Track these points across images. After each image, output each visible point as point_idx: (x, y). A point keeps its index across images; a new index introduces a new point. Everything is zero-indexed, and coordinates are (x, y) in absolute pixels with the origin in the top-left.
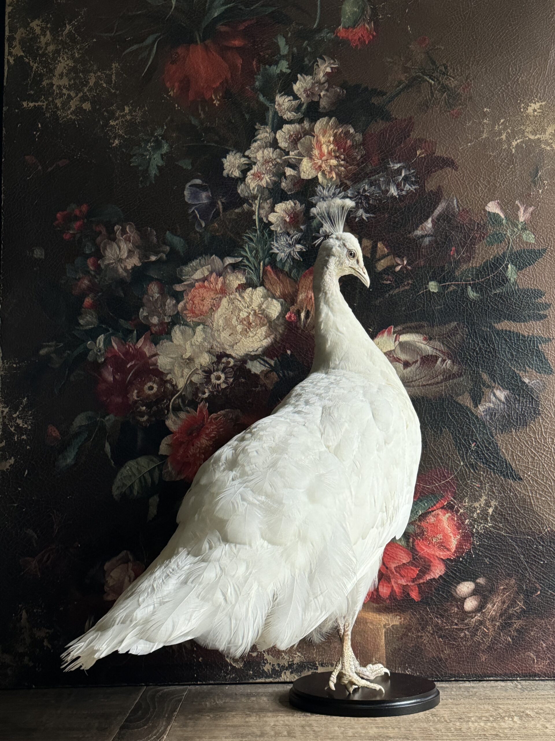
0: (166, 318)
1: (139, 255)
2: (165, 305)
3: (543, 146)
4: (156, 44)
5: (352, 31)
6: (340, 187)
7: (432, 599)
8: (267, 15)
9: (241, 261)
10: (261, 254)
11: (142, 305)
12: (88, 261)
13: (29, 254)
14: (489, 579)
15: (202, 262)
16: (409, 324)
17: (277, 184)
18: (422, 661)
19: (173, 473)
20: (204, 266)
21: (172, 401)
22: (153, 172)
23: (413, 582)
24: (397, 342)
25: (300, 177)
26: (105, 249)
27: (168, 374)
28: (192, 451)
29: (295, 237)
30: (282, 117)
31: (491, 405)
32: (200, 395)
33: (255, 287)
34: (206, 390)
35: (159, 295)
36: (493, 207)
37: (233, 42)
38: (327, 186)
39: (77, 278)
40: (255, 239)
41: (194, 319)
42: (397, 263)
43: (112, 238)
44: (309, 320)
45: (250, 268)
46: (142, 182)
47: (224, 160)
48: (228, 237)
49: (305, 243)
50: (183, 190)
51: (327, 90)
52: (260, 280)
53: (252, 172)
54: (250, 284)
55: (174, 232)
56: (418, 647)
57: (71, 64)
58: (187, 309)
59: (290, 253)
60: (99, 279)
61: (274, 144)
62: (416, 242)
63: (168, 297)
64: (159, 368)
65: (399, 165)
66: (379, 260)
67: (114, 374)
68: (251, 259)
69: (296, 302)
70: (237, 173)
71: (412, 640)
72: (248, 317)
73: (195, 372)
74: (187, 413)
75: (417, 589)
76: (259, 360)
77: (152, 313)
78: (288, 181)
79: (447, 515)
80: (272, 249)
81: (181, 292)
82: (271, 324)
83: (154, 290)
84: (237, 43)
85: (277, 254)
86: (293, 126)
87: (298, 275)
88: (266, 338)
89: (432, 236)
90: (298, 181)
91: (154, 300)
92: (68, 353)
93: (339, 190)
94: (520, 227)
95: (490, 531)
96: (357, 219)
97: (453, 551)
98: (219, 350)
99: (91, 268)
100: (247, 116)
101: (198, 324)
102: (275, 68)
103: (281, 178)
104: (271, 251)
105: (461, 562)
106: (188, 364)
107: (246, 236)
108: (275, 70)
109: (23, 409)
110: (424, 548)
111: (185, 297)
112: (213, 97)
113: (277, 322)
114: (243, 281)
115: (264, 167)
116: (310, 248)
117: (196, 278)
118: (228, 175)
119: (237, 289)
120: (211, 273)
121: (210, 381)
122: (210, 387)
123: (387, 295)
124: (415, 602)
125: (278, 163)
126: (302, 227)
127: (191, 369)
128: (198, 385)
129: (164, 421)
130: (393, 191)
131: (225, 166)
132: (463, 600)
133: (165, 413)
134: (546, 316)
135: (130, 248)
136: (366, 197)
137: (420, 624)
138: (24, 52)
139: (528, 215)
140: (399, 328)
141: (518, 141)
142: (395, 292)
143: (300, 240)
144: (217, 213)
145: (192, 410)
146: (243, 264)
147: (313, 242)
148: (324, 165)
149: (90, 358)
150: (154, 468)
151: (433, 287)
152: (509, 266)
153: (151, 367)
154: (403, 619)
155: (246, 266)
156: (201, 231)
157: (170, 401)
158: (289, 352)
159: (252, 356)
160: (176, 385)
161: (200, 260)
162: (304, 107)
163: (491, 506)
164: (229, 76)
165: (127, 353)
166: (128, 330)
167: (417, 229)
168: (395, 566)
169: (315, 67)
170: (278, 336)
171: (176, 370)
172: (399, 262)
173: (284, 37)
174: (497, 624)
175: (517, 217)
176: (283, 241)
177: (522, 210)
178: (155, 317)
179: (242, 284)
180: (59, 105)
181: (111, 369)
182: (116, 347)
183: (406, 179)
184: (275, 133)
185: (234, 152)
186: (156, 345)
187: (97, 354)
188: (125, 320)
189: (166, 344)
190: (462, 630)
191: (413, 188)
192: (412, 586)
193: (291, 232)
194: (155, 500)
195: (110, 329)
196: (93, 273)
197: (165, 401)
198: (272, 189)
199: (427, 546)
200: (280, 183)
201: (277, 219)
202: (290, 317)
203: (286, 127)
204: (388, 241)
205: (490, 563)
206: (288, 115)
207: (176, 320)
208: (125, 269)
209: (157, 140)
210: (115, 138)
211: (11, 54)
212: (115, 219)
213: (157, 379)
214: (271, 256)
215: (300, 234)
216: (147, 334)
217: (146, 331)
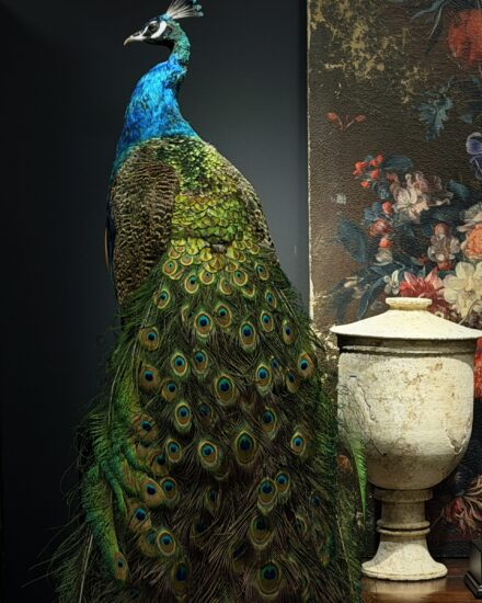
0: (450, 255)
1: (427, 200)
4: (441, 9)
11: (430, 245)
12: (383, 205)
13: (333, 200)
22: (439, 126)
26: (397, 195)
35: (444, 236)
39: (374, 220)
41: (475, 257)
43: (404, 185)
46: (429, 135)
50: (465, 141)
55: (457, 179)
57: (366, 28)
58: (468, 248)
60: (392, 222)
63: (453, 237)
64: (445, 299)
73: (475, 303)
77: (438, 251)
81: (463, 232)
91: (441, 239)
92: (368, 286)
99: (386, 212)
106: (470, 295)
111: (467, 238)
117: (477, 221)
127: (473, 300)
128: (479, 314)
135: (419, 194)
138: (325, 18)
149: (386, 290)
153: (439, 299)
160: (460, 314)
161: (480, 205)
165: (417, 286)
166: (418, 266)
171: (460, 300)
178: (442, 255)
180: (357, 66)
182: (408, 281)
186: (442, 279)
187: (392, 287)
188: (416, 257)
189: (450, 278)
195: (403, 265)
196: (387, 216)
207: (460, 257)
208: (415, 213)
209: (442, 97)
210: (405, 96)
211: (313, 20)
212: (406, 169)
213: (444, 309)
216: (435, 270)
217: (434, 267)
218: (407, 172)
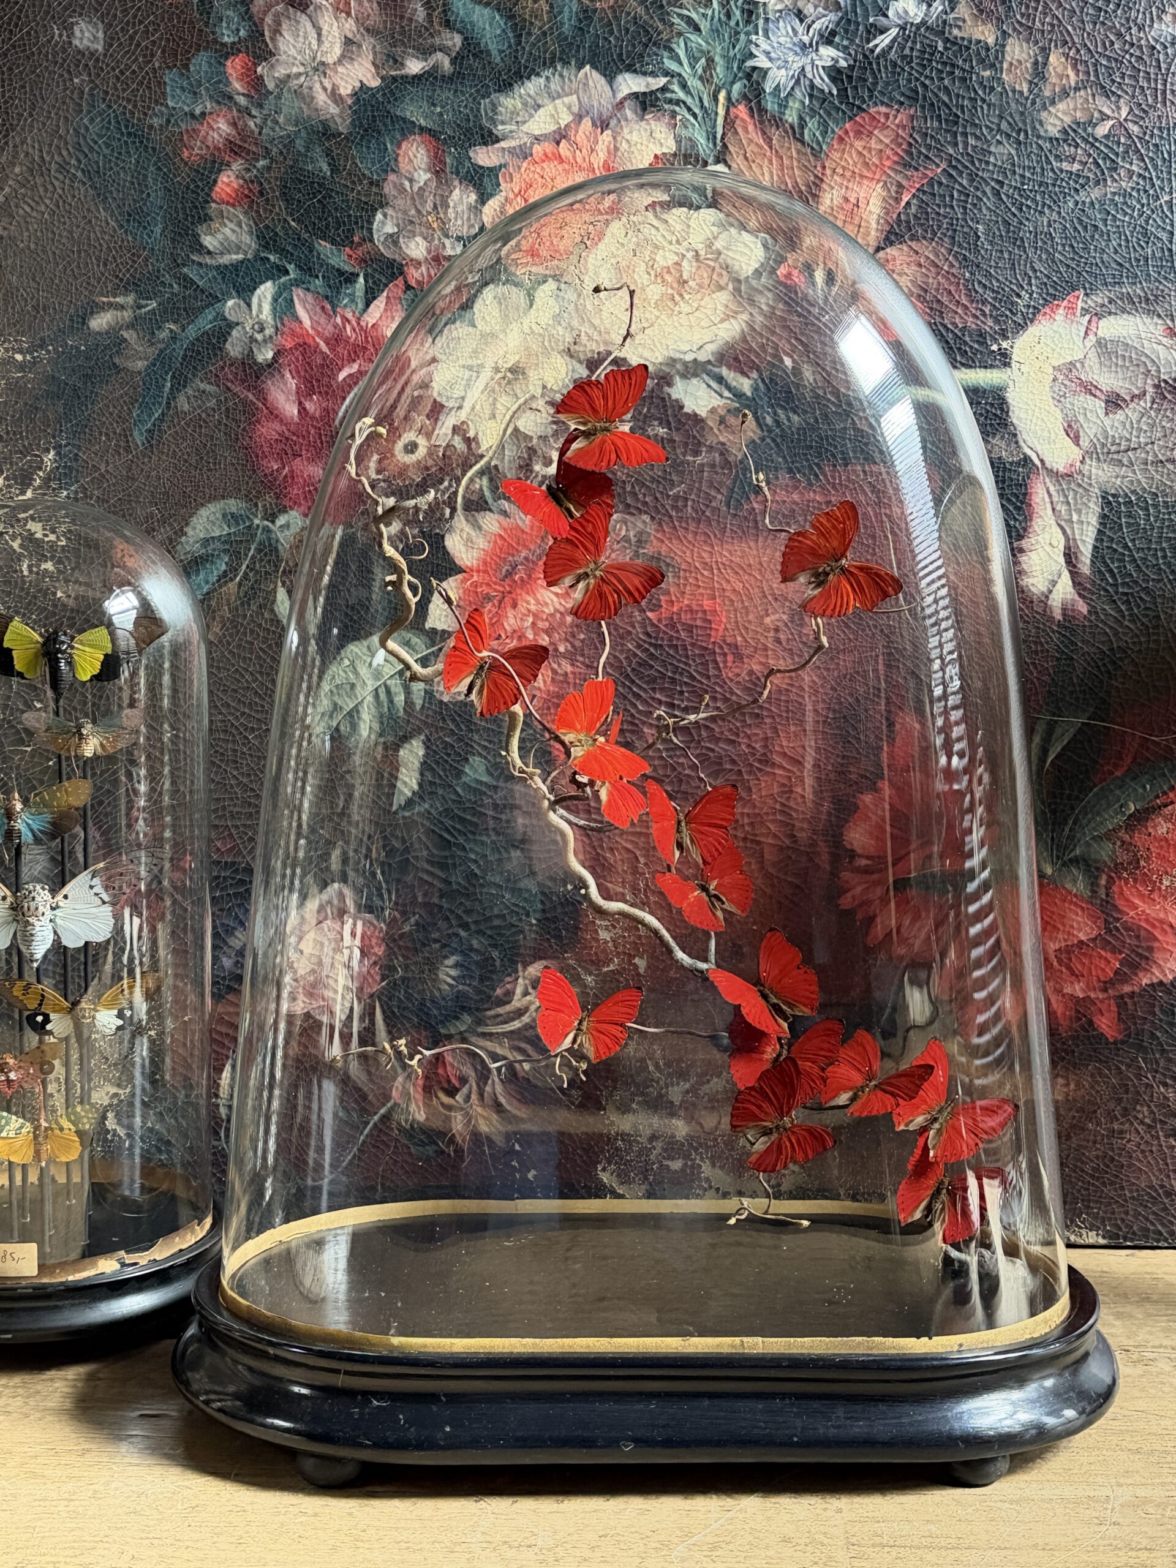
0: (447, 242)
1: (375, 53)
2: (446, 204)
7: (1153, 1036)
9: (664, 89)
10: (720, 70)
12: (229, 63)
13: (60, 36)
15: (553, 86)
16: (1127, 289)
18: (1120, 1196)
20: (559, 96)
21: (464, 482)
23: (1105, 990)
24: (1091, 341)
26: (277, 31)
27: (454, 409)
29: (817, 26)
32: (537, 468)
33: (700, 165)
35: (429, 175)
39: (198, 112)
40: (704, 25)
42: (1100, 112)
43: (300, 2)
45: (689, 109)
48: (628, 14)
49: (845, 43)
52: (715, 144)
54: (688, 157)
56: (1112, 1159)
59: (803, 70)
60: (258, 121)
63: (456, 183)
64: (434, 392)
66: (1053, 103)
67: (302, 396)
68: (694, 83)
71: (1095, 1142)
72: (678, 264)
73: (527, 406)
74: (502, 518)
75: (1114, 1008)
76: (705, 376)
77: (408, 227)
80: (752, 56)
81: (490, 169)
82: (742, 290)
83: (416, 158)
85: (764, 72)
87: (824, 133)
88: (726, 318)
91: (416, 188)
92: (171, 331)
98: (593, 347)
99: (237, 86)
101: (541, 280)
104: (750, 63)
106: (509, 382)
107: (679, 15)
109: (47, 481)
110: (1137, 901)
111: (503, 186)
113: (755, 283)
114: (669, 146)
116: (860, 57)
117: (537, 133)
119: (651, 169)
120: (579, 118)
123: (1071, 204)
124: (1107, 1043)
127: (518, 398)
128: (535, 441)
129: (443, 537)
133: (443, 514)
135: (350, 36)
137: (1119, 1101)
140: (1099, 298)
142: (1093, 195)
143: (833, 33)
146: (668, 95)
147: (868, 42)
149: (234, 347)
154: (1072, 1086)
155: (678, 102)
157: (458, 481)
158: (788, 362)
159: (687, 365)
160: (475, 439)
161: (547, 78)
165: (336, 340)
166: (341, 272)
168: (1057, 947)
170: (758, 318)
171: (478, 397)
172: (1108, 112)
176: (784, 34)
178: (419, 239)
179: (664, 154)
181: (292, 383)
182: (307, 322)
187: (252, 339)
188: (333, 242)
189: (455, 333)
192: (1102, 1001)
193: (809, 9)
194: (413, 753)
195: (291, 267)
196: (242, 101)
197: (446, 483)
199: (1148, 899)
204: (1078, 51)
208: (334, 96)
214: (749, 76)
215: (833, 17)
216: (396, 288)
217: (393, 277)
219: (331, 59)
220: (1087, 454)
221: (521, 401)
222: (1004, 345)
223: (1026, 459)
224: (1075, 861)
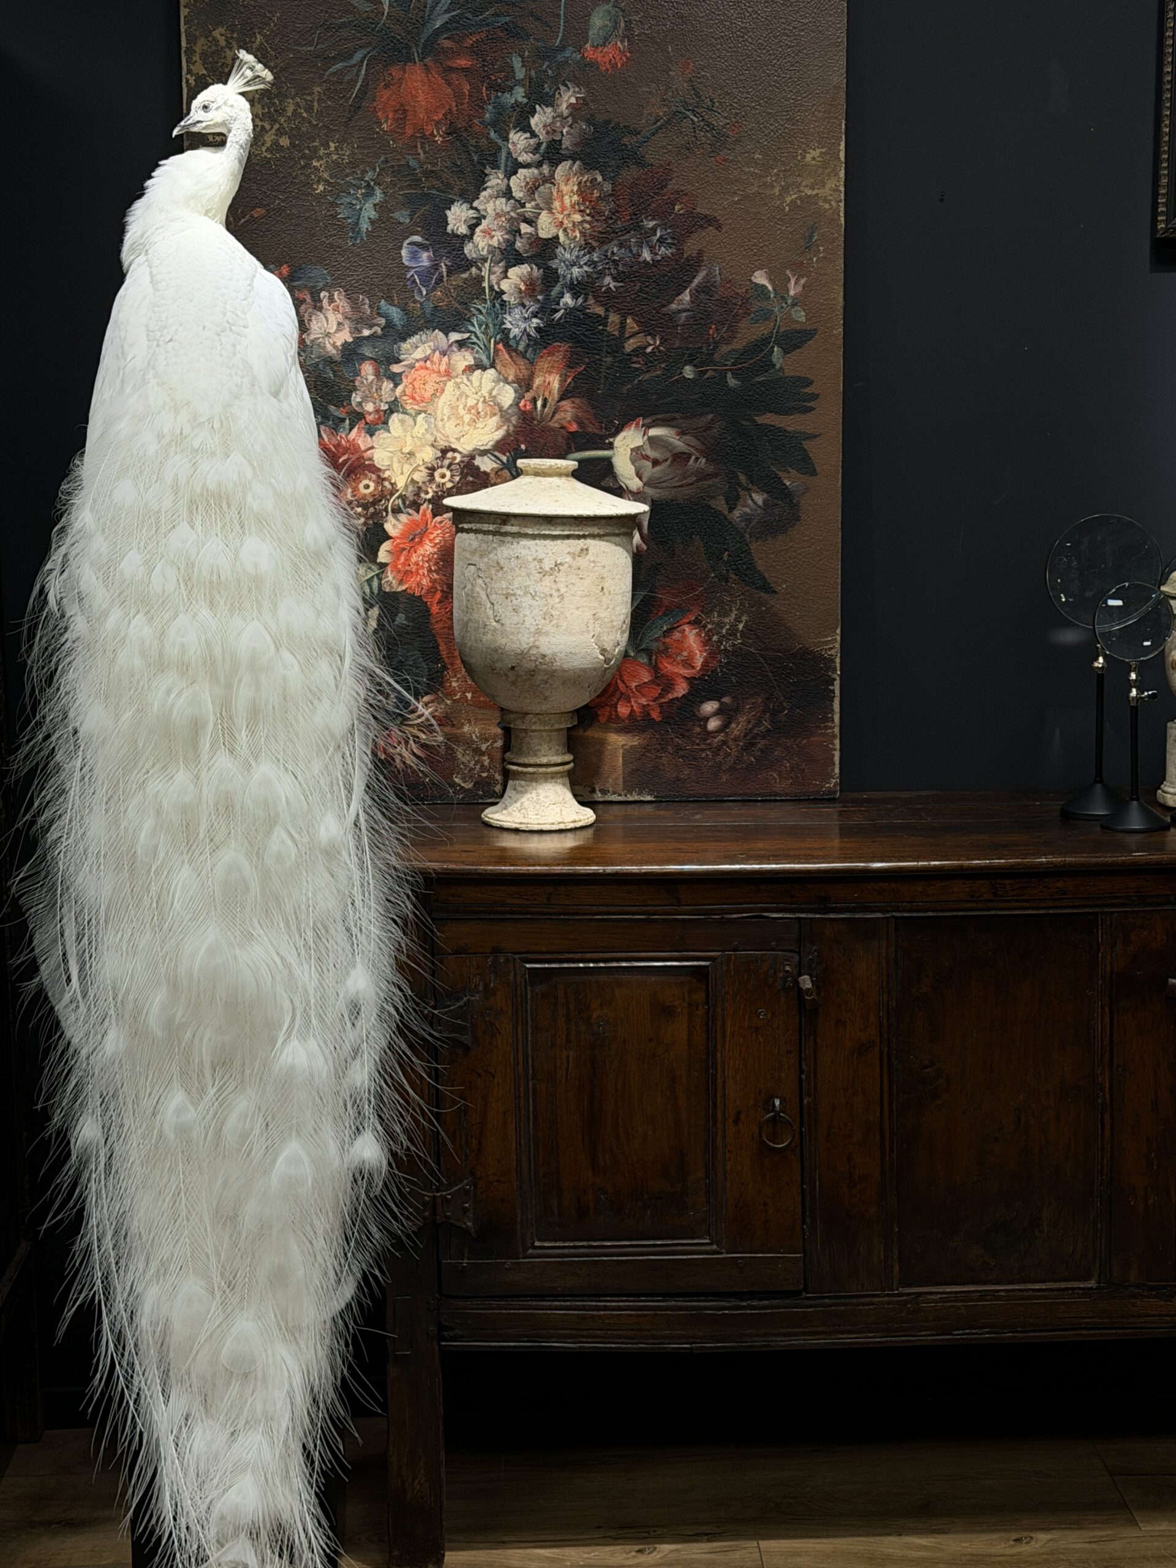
0: (382, 404)
1: (350, 327)
2: (381, 389)
3: (821, 204)
4: (365, 62)
5: (602, 51)
6: (585, 248)
7: (673, 718)
8: (499, 27)
9: (469, 338)
10: (492, 329)
11: (355, 389)
14: (735, 698)
15: (423, 338)
16: (659, 416)
17: (511, 244)
19: (394, 582)
20: (426, 343)
21: (391, 501)
22: (365, 226)
23: (654, 701)
24: (646, 438)
25: (537, 234)
26: (310, 320)
27: (385, 470)
28: (414, 559)
29: (531, 310)
30: (516, 159)
31: (747, 510)
32: (422, 495)
33: (484, 369)
34: (430, 490)
35: (373, 377)
36: (760, 278)
37: (458, 61)
38: (570, 247)
40: (484, 311)
41: (416, 407)
42: (648, 342)
43: (318, 307)
44: (546, 410)
45: (479, 346)
46: (351, 238)
47: (448, 213)
48: (453, 308)
49: (542, 316)
50: (401, 247)
51: (571, 126)
52: (490, 361)
53: (480, 228)
54: (479, 366)
55: (390, 300)
58: (405, 395)
59: (525, 328)
61: (508, 194)
62: (672, 317)
63: (385, 380)
64: (376, 464)
65: (654, 223)
66: (631, 337)
68: (480, 335)
69: (532, 388)
70: (463, 230)
71: (650, 761)
72: (477, 404)
73: (415, 470)
74: (408, 516)
75: (658, 708)
76: (489, 455)
77: (365, 399)
78: (523, 240)
79: (695, 631)
80: (504, 323)
81: (399, 374)
82: (504, 415)
83: (368, 370)
84: (463, 62)
85: (510, 330)
86: (530, 170)
87: (535, 355)
88: (498, 429)
89: (688, 310)
90: (536, 241)
91: (369, 381)
93: (582, 252)
94: (789, 302)
95: (739, 648)
96: (604, 289)
97: (698, 668)
98: (443, 444)
100: (475, 158)
101: (419, 413)
102: (509, 96)
103: (515, 236)
104: (504, 326)
105: (706, 680)
106: (408, 459)
107: (475, 308)
108: (508, 99)
110: (667, 665)
111: (404, 380)
112: (435, 133)
113: (510, 411)
114: (472, 362)
115: (496, 222)
116: (549, 322)
117: (418, 358)
118: (453, 231)
119: (464, 371)
120: (434, 351)
121: (434, 479)
122: (434, 486)
123: (636, 382)
124: (655, 722)
125: (512, 217)
126: (540, 297)
127: (412, 466)
128: (420, 484)
129: (383, 524)
130: (646, 255)
131: (449, 219)
132: (706, 719)
133: (383, 515)
134: (812, 409)
135: (340, 321)
136: (614, 261)
137: (660, 744)
138: (206, 69)
139: (799, 289)
140: (648, 420)
141: (793, 197)
142: (645, 378)
143: (537, 313)
144: (440, 279)
145: (416, 514)
146: (470, 341)
148: (565, 222)
150: (373, 577)
151: (689, 372)
152: (776, 349)
153: (367, 463)
154: (642, 740)
155: (474, 343)
156: (422, 300)
157: (389, 501)
158: (523, 447)
159: (482, 451)
160: (395, 483)
161: (420, 335)
162: (544, 146)
163: (741, 622)
164: (454, 104)
165: (338, 445)
166: (340, 418)
167: (672, 302)
168: (636, 684)
169: (557, 96)
170: (511, 428)
171: (396, 466)
172: (651, 342)
173: (520, 56)
174: (741, 744)
175: (788, 291)
176: (517, 313)
177: (793, 282)
178: (371, 404)
179: (469, 365)
182: (326, 439)
183: (661, 240)
184: (509, 179)
185: (460, 202)
186: (371, 435)
188: (336, 406)
189: (381, 435)
190: (704, 750)
191: (669, 252)
192: (653, 706)
193: (527, 303)
197: (383, 502)
198: (505, 249)
199: (671, 664)
200: (514, 243)
201: (510, 286)
202: (525, 406)
203: (521, 171)
204: (639, 318)
205: (737, 682)
206: (524, 158)
207: (394, 407)
208: (334, 346)
209: (369, 185)
210: (318, 182)
211: (189, 72)
212: (321, 284)
213: (374, 476)
214: (503, 332)
215: (538, 306)
216: (362, 424)
217: (360, 419)
218: (321, 290)
219: (332, 331)
220: (645, 484)
221: (415, 466)
222: (611, 440)
223: (621, 487)
224: (642, 650)
